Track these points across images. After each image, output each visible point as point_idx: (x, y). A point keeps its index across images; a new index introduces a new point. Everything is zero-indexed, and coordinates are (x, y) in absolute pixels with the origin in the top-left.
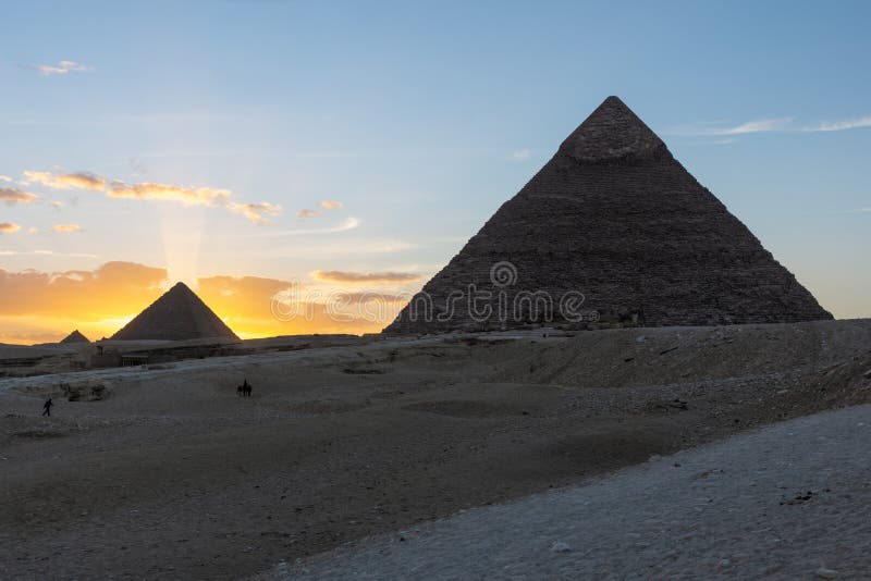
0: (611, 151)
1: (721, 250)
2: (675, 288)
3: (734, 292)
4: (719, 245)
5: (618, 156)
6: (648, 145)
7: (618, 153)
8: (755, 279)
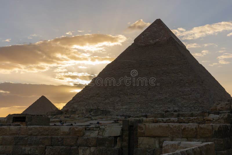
0: (151, 41)
1: (181, 80)
2: (160, 96)
3: (182, 97)
4: (181, 78)
5: (153, 43)
6: (165, 38)
7: (154, 42)
8: (191, 92)
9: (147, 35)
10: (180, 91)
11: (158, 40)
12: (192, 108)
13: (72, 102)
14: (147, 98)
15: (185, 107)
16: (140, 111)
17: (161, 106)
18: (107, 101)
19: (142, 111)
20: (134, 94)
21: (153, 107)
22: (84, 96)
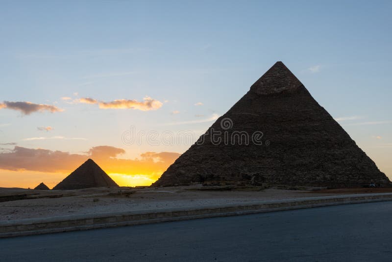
0: (275, 89)
1: (327, 140)
2: (301, 160)
3: (332, 162)
4: (326, 137)
5: (279, 92)
6: (294, 86)
7: (279, 90)
8: (344, 155)
9: (268, 81)
10: (329, 154)
11: (284, 88)
12: (350, 176)
13: (176, 166)
14: (284, 163)
15: (340, 174)
16: (277, 179)
17: (306, 172)
18: (226, 165)
19: (281, 179)
20: (264, 157)
21: (295, 175)
22: (193, 159)
